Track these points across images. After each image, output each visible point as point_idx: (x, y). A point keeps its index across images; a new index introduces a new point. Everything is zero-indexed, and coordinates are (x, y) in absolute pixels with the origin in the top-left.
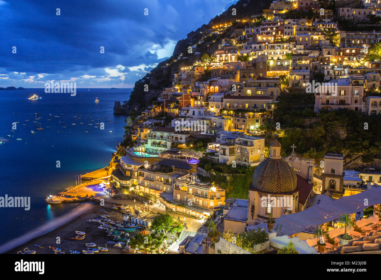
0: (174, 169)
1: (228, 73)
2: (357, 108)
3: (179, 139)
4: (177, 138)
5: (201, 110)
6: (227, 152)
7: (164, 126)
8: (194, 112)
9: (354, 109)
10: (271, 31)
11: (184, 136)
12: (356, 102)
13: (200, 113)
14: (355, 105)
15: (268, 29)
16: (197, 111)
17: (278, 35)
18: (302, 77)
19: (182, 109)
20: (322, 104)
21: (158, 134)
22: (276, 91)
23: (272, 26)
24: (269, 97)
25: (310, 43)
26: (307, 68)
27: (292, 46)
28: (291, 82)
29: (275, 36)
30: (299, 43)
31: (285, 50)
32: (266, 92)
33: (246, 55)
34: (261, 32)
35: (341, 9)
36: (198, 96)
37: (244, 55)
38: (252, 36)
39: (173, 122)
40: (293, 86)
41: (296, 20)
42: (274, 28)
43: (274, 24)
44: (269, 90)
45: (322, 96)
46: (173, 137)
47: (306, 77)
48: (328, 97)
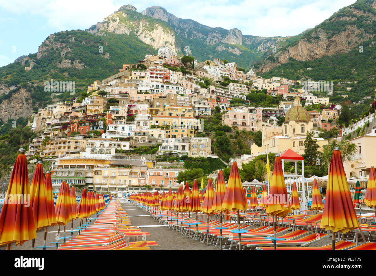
1: (134, 103)
2: (253, 129)
5: (130, 126)
8: (123, 128)
9: (252, 131)
10: (159, 76)
11: (127, 144)
12: (252, 124)
13: (130, 129)
14: (252, 127)
15: (157, 74)
16: (127, 127)
17: (165, 80)
18: (204, 109)
19: (109, 125)
20: (232, 125)
21: (98, 143)
22: (192, 115)
23: (159, 72)
24: (191, 118)
25: (193, 89)
26: (205, 104)
27: (182, 88)
28: (197, 112)
29: (163, 80)
30: (186, 88)
31: (177, 91)
32: (183, 115)
33: (145, 91)
34: (150, 76)
35: (199, 71)
36: (118, 117)
37: (142, 91)
38: (144, 77)
39: (103, 135)
40: (198, 115)
41: (174, 72)
42: (161, 74)
43: (161, 71)
44: (188, 114)
45: (231, 119)
46: (115, 144)
47: (207, 109)
48: (235, 120)
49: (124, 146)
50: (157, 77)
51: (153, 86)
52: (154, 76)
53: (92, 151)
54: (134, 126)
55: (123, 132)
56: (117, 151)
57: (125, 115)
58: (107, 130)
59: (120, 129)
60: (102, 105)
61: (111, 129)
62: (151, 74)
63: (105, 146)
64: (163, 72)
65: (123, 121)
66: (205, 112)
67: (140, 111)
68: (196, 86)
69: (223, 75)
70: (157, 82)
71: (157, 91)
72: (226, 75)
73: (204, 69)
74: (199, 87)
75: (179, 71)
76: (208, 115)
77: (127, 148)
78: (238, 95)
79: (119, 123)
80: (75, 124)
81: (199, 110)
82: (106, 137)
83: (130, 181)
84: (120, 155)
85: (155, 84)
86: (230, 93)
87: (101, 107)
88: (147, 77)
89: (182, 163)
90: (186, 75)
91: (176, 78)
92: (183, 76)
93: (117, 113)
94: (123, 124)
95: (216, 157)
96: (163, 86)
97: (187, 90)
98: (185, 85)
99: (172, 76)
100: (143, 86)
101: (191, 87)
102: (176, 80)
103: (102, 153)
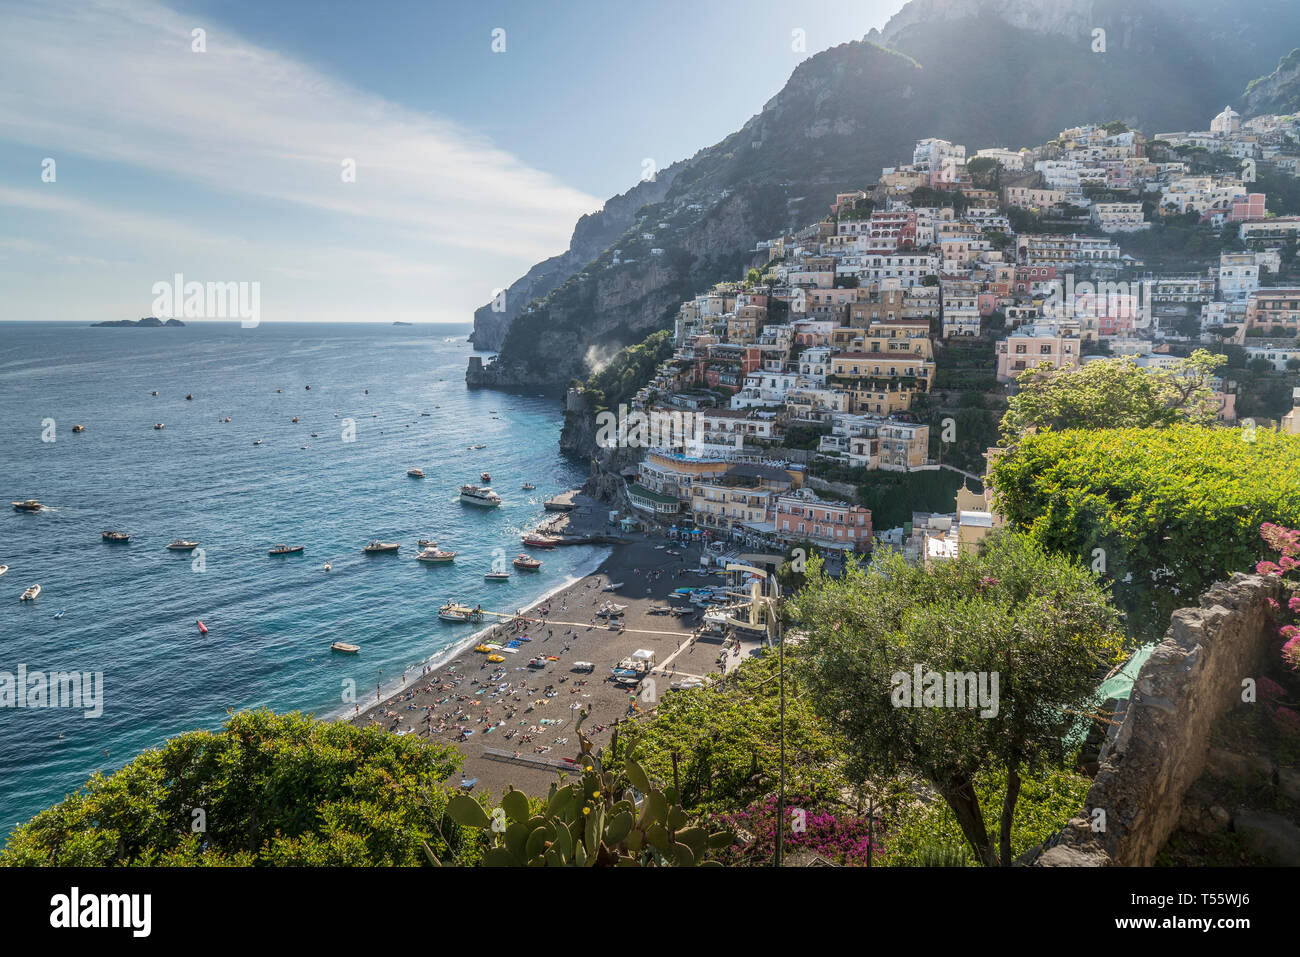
0: (759, 481)
1: (820, 309)
3: (757, 429)
4: (752, 428)
5: (788, 378)
6: (867, 449)
7: (717, 407)
8: (774, 381)
10: (891, 230)
11: (769, 425)
13: (786, 384)
15: (886, 226)
16: (780, 380)
17: (904, 239)
18: (966, 319)
19: (749, 375)
20: (1012, 369)
21: (715, 422)
22: (925, 345)
23: (892, 220)
24: (916, 356)
25: (967, 256)
26: (972, 304)
27: (936, 260)
28: (947, 329)
29: (900, 240)
30: (947, 254)
31: (923, 268)
32: (906, 346)
33: (850, 275)
34: (872, 231)
35: (1010, 189)
36: (774, 352)
37: (845, 275)
38: (855, 239)
39: (734, 399)
40: (950, 336)
41: (934, 209)
42: (898, 225)
43: (897, 217)
44: (914, 343)
45: (1011, 354)
46: (744, 426)
47: (974, 320)
48: (1021, 357)
49: (761, 429)
50: (886, 234)
51: (868, 262)
52: (881, 230)
53: (706, 440)
54: (792, 379)
55: (772, 390)
56: (747, 442)
57: (786, 347)
58: (745, 388)
59: (767, 383)
60: (754, 319)
61: (751, 385)
62: (876, 226)
63: (727, 426)
64: (901, 220)
65: (781, 362)
66: (966, 328)
67: (818, 336)
68: (976, 245)
69: (1088, 178)
70: (885, 245)
71: (876, 273)
72: (1097, 178)
73: (1036, 173)
74: (986, 244)
75: (947, 205)
76: (972, 334)
77: (766, 433)
78: (1098, 246)
79: (773, 364)
80: (701, 365)
81: (953, 323)
82: (738, 402)
83: (750, 514)
84: (751, 448)
85: (871, 258)
86: (1073, 246)
87: (753, 323)
88: (860, 238)
89: (849, 486)
90: (969, 210)
91: (931, 229)
92: (956, 216)
93: (774, 343)
94: (779, 369)
95: (937, 467)
96: (889, 261)
97: (947, 263)
98: (945, 248)
99: (923, 225)
100: (848, 262)
101: (961, 250)
102: (932, 235)
103: (722, 441)
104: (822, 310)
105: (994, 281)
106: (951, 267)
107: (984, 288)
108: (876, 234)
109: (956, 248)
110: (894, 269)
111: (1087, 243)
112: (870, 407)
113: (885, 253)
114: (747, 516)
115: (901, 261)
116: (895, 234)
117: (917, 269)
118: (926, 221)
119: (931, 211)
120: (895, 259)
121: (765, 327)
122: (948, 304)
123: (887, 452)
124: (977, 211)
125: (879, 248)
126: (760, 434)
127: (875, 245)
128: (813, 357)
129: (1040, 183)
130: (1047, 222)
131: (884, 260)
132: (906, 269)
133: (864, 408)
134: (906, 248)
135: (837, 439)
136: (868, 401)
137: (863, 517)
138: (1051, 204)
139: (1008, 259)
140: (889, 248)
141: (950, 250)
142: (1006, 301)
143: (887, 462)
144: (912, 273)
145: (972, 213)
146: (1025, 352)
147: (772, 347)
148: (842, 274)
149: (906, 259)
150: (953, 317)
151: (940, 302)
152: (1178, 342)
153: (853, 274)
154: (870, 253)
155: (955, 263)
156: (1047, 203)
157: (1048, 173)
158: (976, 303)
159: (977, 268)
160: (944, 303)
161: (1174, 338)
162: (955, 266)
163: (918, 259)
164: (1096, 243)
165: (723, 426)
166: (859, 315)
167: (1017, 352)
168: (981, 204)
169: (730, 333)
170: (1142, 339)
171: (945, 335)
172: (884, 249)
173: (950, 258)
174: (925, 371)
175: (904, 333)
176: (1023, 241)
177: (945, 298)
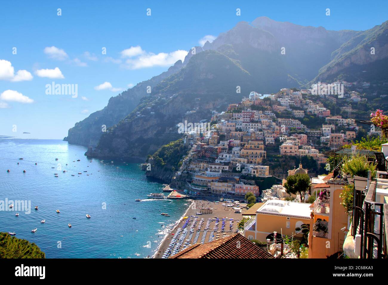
0: (228, 181)
1: (233, 137)
2: (296, 154)
4: (224, 168)
5: (230, 155)
6: (255, 172)
7: (212, 163)
8: (226, 156)
9: (295, 155)
11: (227, 167)
12: (296, 152)
13: (230, 157)
14: (295, 153)
15: (247, 115)
16: (228, 155)
17: (251, 119)
18: (271, 140)
19: (219, 154)
20: (284, 153)
21: (213, 166)
22: (263, 146)
23: (248, 114)
24: (261, 149)
25: (267, 124)
26: (271, 136)
27: (261, 125)
28: (267, 143)
29: (250, 119)
30: (263, 123)
31: (258, 127)
32: (258, 147)
33: (239, 128)
34: (243, 116)
35: (274, 106)
36: (224, 148)
37: (238, 128)
38: (239, 118)
39: (216, 160)
40: (267, 144)
41: (258, 111)
42: (249, 115)
43: (249, 113)
44: (260, 146)
45: (283, 149)
46: (221, 167)
47: (273, 140)
48: (286, 150)
49: (226, 168)
50: (247, 117)
52: (245, 116)
53: (211, 171)
55: (226, 158)
56: (223, 171)
57: (227, 147)
58: (218, 157)
59: (224, 156)
61: (220, 157)
62: (244, 115)
64: (250, 114)
65: (227, 151)
66: (271, 142)
67: (235, 144)
68: (269, 121)
69: (290, 103)
70: (247, 120)
71: (246, 128)
72: (292, 103)
73: (278, 101)
74: (271, 121)
75: (260, 110)
76: (272, 144)
77: (227, 169)
78: (296, 122)
79: (224, 151)
80: (203, 151)
81: (268, 141)
82: (217, 161)
83: (227, 189)
84: (224, 173)
85: (245, 124)
86: (291, 122)
87: (216, 140)
88: (241, 118)
89: (253, 181)
90: (265, 111)
91: (258, 116)
92: (263, 113)
93: (224, 145)
94: (226, 153)
95: (271, 176)
96: (249, 125)
97: (263, 125)
98: (262, 122)
99: (256, 115)
100: (238, 125)
101: (266, 122)
102: (258, 118)
103: (215, 171)
104: (234, 137)
105: (275, 130)
106: (264, 126)
107: (274, 132)
108: (244, 117)
109: (265, 122)
110: (251, 127)
111: (293, 121)
112: (253, 162)
113: (248, 122)
114: (226, 190)
115: (252, 125)
116: (249, 117)
117: (256, 127)
118: (256, 114)
119: (257, 112)
120: (251, 124)
121: (221, 141)
122: (266, 136)
123: (260, 173)
124: (267, 112)
125: (245, 121)
126: (226, 169)
127: (244, 120)
128: (235, 149)
129: (280, 104)
130: (283, 115)
131: (248, 124)
132: (254, 127)
133: (251, 162)
134: (252, 121)
135: (247, 170)
136: (252, 161)
137: (257, 188)
138: (283, 110)
139: (277, 125)
140: (248, 121)
141: (263, 122)
142: (279, 136)
143: (260, 175)
144: (255, 128)
145: (266, 112)
146: (286, 149)
147: (223, 147)
148: (237, 128)
149: (254, 124)
150: (268, 140)
151: (264, 136)
152: (316, 146)
153: (240, 128)
154: (243, 122)
155: (265, 125)
156: (282, 110)
157: (281, 101)
158: (272, 136)
159: (270, 127)
160: (265, 136)
161: (315, 145)
162: (265, 126)
163: (256, 124)
164: (295, 121)
165: (215, 168)
166: (245, 139)
167: (285, 149)
168: (268, 110)
169: (210, 143)
170: (308, 145)
171: (266, 144)
172: (247, 121)
173: (263, 124)
174: (264, 153)
175: (257, 144)
176: (280, 120)
177: (265, 135)
